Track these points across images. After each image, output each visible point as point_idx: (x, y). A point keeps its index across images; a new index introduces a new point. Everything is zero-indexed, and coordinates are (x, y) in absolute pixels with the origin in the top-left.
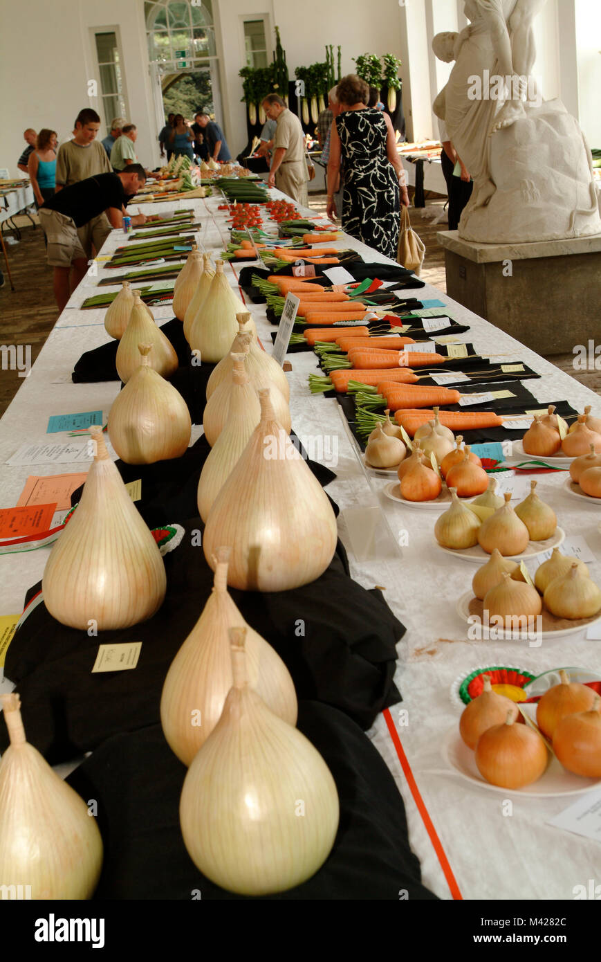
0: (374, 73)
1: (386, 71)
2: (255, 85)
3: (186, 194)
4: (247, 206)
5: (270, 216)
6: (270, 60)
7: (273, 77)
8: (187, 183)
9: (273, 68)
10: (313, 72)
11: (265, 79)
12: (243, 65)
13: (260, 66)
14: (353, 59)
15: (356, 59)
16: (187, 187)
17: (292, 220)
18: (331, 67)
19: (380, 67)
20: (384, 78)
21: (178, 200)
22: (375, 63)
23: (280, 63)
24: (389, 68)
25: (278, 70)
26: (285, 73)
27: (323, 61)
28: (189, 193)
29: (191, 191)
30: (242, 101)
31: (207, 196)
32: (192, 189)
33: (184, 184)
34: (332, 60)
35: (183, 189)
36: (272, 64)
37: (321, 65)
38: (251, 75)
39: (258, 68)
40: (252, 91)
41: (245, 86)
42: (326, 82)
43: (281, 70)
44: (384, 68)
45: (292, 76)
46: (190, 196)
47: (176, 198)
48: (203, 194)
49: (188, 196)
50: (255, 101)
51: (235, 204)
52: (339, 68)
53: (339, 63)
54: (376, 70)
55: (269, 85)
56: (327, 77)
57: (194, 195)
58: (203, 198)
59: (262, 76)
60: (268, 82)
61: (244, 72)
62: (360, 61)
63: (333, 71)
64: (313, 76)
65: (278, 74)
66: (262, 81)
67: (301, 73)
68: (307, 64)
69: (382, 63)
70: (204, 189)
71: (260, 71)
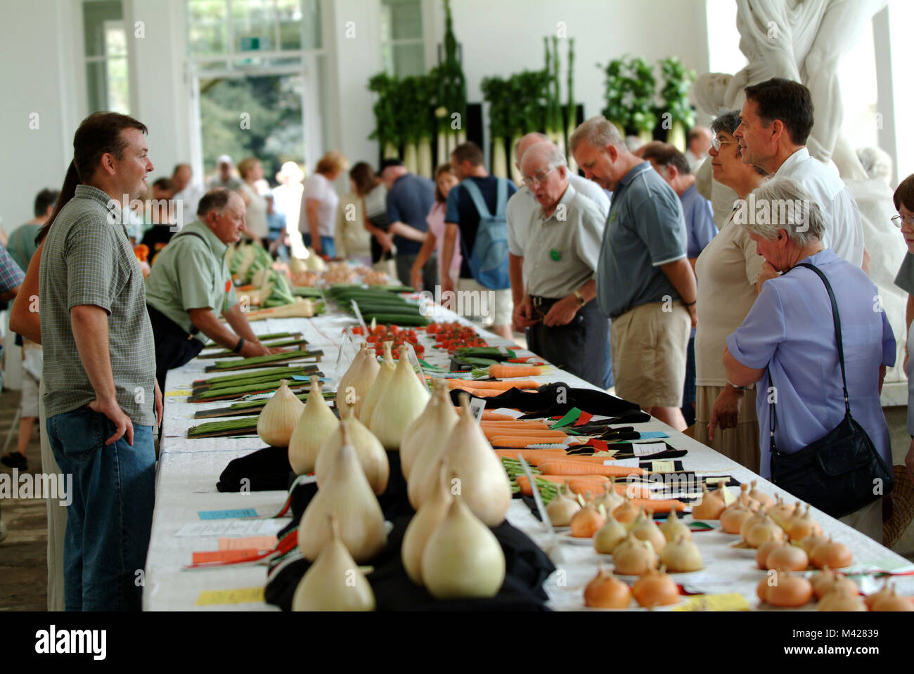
0: (640, 93)
1: (664, 91)
2: (398, 108)
3: (277, 311)
4: (395, 328)
5: (434, 343)
6: (431, 61)
7: (435, 92)
8: (278, 291)
9: (436, 76)
10: (517, 86)
11: (420, 97)
12: (374, 70)
13: (409, 71)
14: (599, 65)
15: (606, 64)
16: (276, 299)
17: (471, 347)
18: (554, 78)
19: (652, 82)
20: (660, 103)
21: (264, 319)
22: (644, 75)
23: (451, 69)
24: (670, 86)
25: (447, 81)
26: (461, 89)
27: (536, 65)
28: (279, 309)
29: (285, 307)
30: (371, 137)
31: (316, 315)
32: (286, 302)
33: (273, 293)
34: (557, 65)
35: (270, 303)
36: (435, 71)
37: (534, 75)
38: (391, 88)
39: (404, 75)
40: (392, 120)
41: (379, 109)
42: (543, 109)
43: (452, 80)
44: (661, 84)
45: (474, 94)
46: (285, 313)
47: (260, 316)
48: (310, 311)
49: (281, 314)
50: (397, 139)
51: (374, 325)
52: (570, 82)
53: (570, 72)
54: (643, 87)
55: (426, 111)
56: (547, 97)
57: (293, 312)
58: (308, 317)
59: (413, 91)
60: (425, 103)
61: (378, 83)
62: (613, 69)
63: (557, 87)
64: (517, 95)
65: (447, 88)
66: (414, 100)
67: (494, 88)
68: (506, 71)
69: (657, 74)
70: (308, 302)
71: (410, 82)
